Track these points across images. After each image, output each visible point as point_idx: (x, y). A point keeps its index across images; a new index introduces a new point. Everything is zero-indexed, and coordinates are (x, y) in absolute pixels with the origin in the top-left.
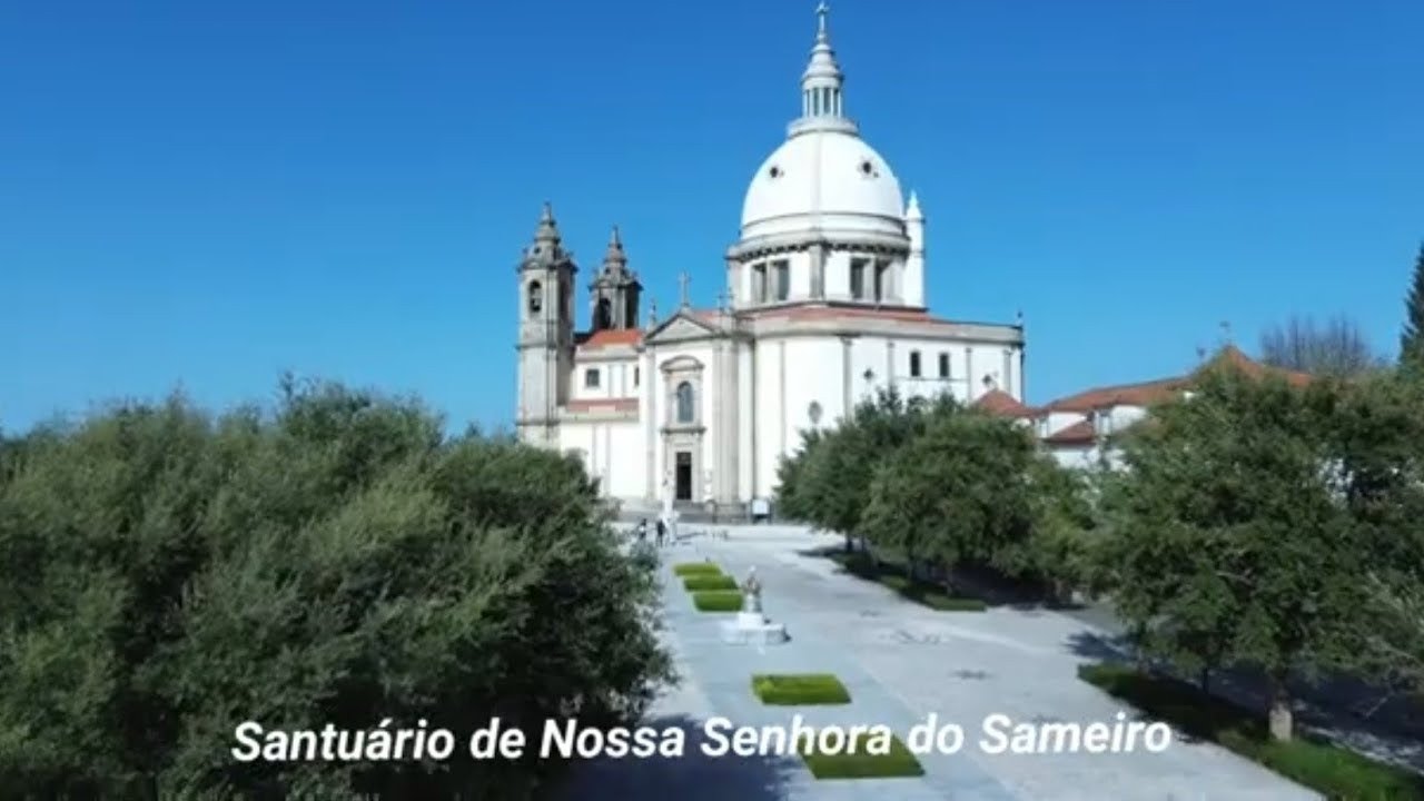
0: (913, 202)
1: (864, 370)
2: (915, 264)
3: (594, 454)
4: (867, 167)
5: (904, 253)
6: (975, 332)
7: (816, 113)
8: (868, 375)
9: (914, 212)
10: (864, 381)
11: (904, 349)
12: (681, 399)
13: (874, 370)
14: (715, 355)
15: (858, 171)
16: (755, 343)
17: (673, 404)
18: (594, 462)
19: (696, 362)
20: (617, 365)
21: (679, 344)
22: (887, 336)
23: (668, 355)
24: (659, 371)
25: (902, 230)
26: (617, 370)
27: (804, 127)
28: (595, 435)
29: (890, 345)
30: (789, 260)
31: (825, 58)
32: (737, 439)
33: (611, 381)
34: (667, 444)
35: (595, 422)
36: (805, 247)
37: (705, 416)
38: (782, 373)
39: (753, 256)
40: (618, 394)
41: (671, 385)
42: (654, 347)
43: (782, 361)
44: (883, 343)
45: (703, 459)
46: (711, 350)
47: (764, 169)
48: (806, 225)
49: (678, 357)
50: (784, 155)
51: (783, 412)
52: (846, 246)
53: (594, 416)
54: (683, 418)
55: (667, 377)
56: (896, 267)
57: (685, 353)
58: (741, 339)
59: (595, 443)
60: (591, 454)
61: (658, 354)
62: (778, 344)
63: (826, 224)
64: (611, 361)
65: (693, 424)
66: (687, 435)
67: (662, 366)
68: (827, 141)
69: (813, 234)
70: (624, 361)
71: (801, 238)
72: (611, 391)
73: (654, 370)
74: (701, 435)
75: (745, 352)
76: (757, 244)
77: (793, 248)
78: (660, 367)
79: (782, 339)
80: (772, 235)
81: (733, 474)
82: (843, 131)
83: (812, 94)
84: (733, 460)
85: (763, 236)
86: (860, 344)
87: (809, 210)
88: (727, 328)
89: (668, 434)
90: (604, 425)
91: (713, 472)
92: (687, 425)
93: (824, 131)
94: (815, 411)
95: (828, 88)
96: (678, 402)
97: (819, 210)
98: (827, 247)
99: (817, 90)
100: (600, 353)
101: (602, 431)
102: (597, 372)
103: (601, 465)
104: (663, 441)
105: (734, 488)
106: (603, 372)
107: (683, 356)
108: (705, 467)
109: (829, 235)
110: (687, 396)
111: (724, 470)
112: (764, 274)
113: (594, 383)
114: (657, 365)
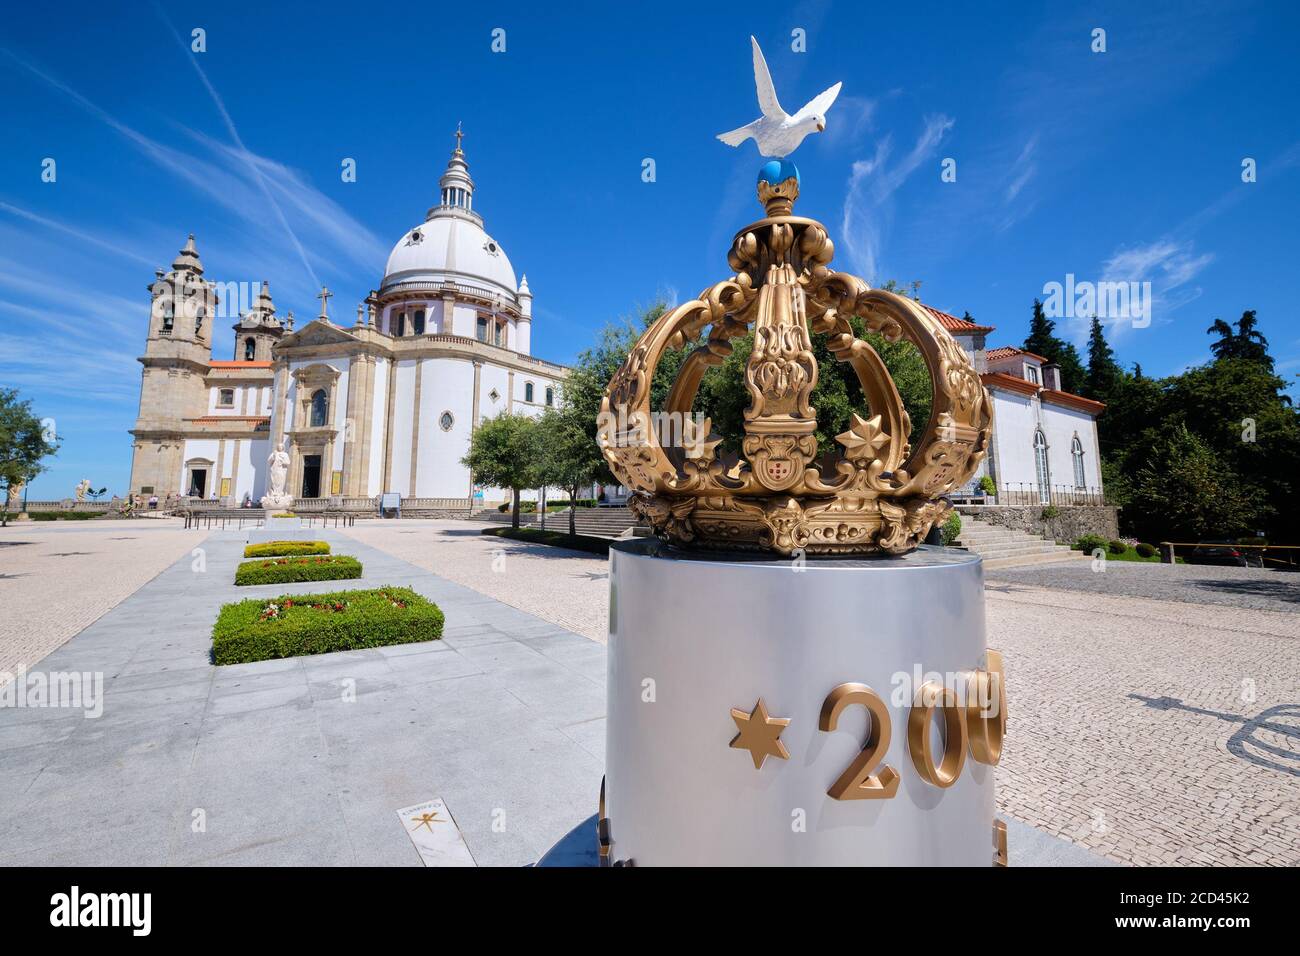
0: (524, 282)
1: (491, 391)
2: (525, 327)
4: (492, 248)
5: (517, 318)
7: (452, 203)
8: (494, 395)
9: (525, 289)
10: (489, 399)
11: (521, 379)
12: (314, 406)
13: (498, 392)
14: (351, 364)
15: (486, 248)
16: (393, 359)
17: (305, 410)
18: (220, 472)
19: (332, 371)
20: (253, 386)
21: (314, 355)
22: (509, 366)
23: (303, 365)
24: (291, 380)
25: (517, 299)
26: (253, 391)
27: (441, 212)
28: (222, 447)
29: (511, 374)
30: (425, 306)
31: (462, 169)
32: (369, 443)
33: (245, 401)
34: (295, 447)
35: (223, 436)
36: (440, 296)
37: (337, 418)
38: (418, 386)
39: (393, 300)
40: (251, 413)
41: (304, 393)
42: (288, 358)
43: (418, 377)
44: (505, 371)
45: (333, 461)
46: (348, 360)
47: (410, 233)
48: (442, 279)
49: (312, 366)
50: (425, 229)
51: (416, 420)
52: (474, 301)
53: (223, 430)
54: (314, 423)
55: (301, 385)
56: (510, 326)
57: (321, 362)
58: (380, 352)
59: (221, 454)
60: (215, 466)
61: (291, 364)
62: (415, 361)
63: (458, 280)
64: (247, 383)
65: (324, 428)
66: (317, 438)
67: (296, 374)
68: (460, 224)
69: (446, 286)
70: (261, 383)
71: (437, 287)
72: (244, 410)
73: (287, 378)
74: (332, 438)
75: (382, 366)
76: (397, 289)
77: (430, 296)
78: (293, 375)
79: (419, 356)
80: (411, 283)
81: (363, 475)
82: (473, 222)
83: (449, 191)
84: (364, 462)
85: (403, 284)
86: (486, 368)
87: (444, 268)
88: (366, 340)
89: (297, 438)
90: (233, 438)
91: (342, 473)
92: (318, 429)
93: (458, 217)
94: (447, 420)
95: (460, 189)
96: (310, 408)
97: (453, 269)
98: (459, 299)
99: (453, 189)
100: (234, 374)
101: (230, 444)
102: (231, 392)
103: (227, 473)
104: (291, 444)
105: (363, 487)
106: (238, 392)
107: (319, 366)
108: (334, 469)
109: (462, 290)
110: (320, 403)
111: (354, 470)
112: (402, 316)
113: (227, 402)
114: (291, 373)
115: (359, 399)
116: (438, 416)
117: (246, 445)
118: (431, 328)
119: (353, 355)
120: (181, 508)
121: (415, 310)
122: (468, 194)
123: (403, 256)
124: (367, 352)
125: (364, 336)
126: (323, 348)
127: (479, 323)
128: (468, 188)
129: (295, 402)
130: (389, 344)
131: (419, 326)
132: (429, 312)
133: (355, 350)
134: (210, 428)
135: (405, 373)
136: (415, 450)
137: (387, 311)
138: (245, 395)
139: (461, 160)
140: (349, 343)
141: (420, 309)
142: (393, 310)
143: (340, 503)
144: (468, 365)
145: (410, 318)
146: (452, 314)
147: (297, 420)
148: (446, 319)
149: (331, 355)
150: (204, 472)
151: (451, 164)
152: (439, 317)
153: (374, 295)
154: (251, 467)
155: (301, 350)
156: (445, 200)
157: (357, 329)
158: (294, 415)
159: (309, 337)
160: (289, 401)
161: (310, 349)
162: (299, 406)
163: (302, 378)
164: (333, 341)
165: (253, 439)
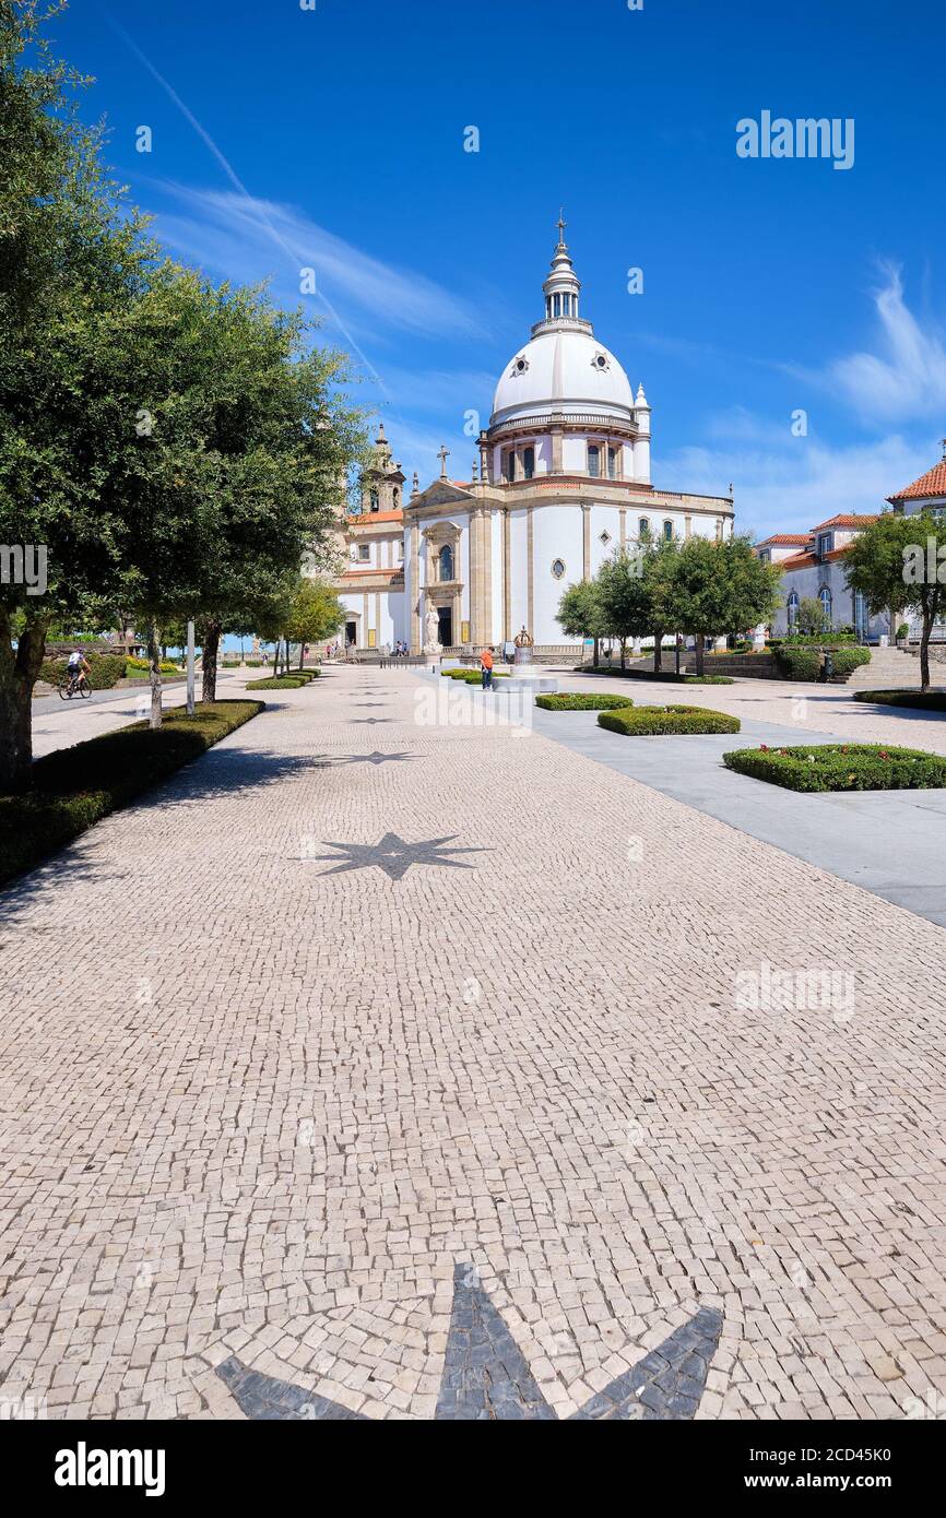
0: (641, 392)
1: (601, 534)
2: (643, 447)
3: (366, 618)
4: (601, 361)
5: (633, 438)
6: (693, 503)
7: (557, 313)
8: (605, 537)
9: (642, 402)
10: (600, 542)
11: (633, 516)
12: (442, 562)
13: (609, 533)
14: (470, 520)
15: (593, 364)
16: (506, 510)
17: (435, 566)
18: (366, 624)
19: (455, 528)
20: (384, 540)
21: (439, 513)
22: (620, 503)
23: (430, 523)
24: (421, 538)
25: (632, 417)
26: (384, 545)
27: (546, 327)
28: (366, 600)
29: (622, 512)
30: (534, 443)
31: (565, 267)
32: (490, 594)
33: (379, 555)
34: (430, 600)
35: (366, 590)
36: (548, 430)
37: (462, 574)
38: (530, 535)
39: (502, 439)
40: (385, 566)
41: (433, 550)
42: (417, 518)
43: (530, 526)
44: (615, 510)
45: (461, 614)
46: (468, 515)
47: (514, 362)
48: (548, 410)
49: (438, 524)
50: (529, 352)
51: (530, 569)
52: (583, 429)
53: (365, 584)
54: (443, 578)
55: (430, 542)
56: (626, 449)
57: (446, 519)
58: (495, 505)
59: (366, 607)
60: (362, 617)
61: (421, 523)
62: (526, 511)
63: (566, 410)
64: (379, 537)
65: (452, 582)
66: (446, 592)
67: (424, 533)
68: (567, 338)
69: (555, 419)
70: (390, 536)
71: (544, 421)
72: (379, 564)
73: (416, 537)
74: (459, 591)
75: (497, 518)
76: (506, 428)
77: (537, 432)
78: (423, 534)
79: (530, 506)
80: (519, 420)
81: (488, 625)
82: (580, 331)
83: (553, 299)
84: (487, 613)
85: (511, 421)
86: (595, 510)
87: (550, 397)
88: (481, 496)
89: (430, 592)
90: (373, 592)
91: (469, 623)
92: (447, 583)
93: (564, 330)
94: (559, 567)
95: (566, 294)
96: (438, 564)
97: (561, 397)
98: (567, 430)
99: (557, 295)
100: (369, 530)
101: (372, 597)
102: (366, 547)
103: (372, 626)
104: (426, 598)
105: (488, 635)
106: (373, 546)
107: (443, 523)
108: (463, 619)
109: (570, 420)
110: (447, 557)
111: (479, 621)
112: (513, 453)
113: (364, 557)
114: (421, 532)
115: (479, 553)
116: (550, 565)
117: (384, 597)
118: (541, 468)
119: (471, 511)
120: (349, 657)
121: (524, 448)
122: (574, 296)
123: (510, 390)
124: (483, 508)
125: (480, 492)
126: (446, 506)
127: (590, 453)
128: (573, 290)
129: (425, 558)
130: (501, 496)
131: (529, 465)
132: (538, 448)
133: (473, 506)
134: (356, 583)
135: (518, 522)
136: (530, 599)
137: (497, 450)
138: (379, 549)
139: (566, 257)
140: (467, 501)
141: (528, 446)
142: (503, 449)
143: (471, 651)
144: (576, 510)
145: (520, 458)
146: (561, 449)
147: (429, 576)
148: (555, 455)
149: (453, 513)
150: (354, 623)
151: (554, 264)
152: (548, 454)
153: (484, 436)
154: (390, 619)
155: (427, 509)
156: (549, 309)
157: (473, 486)
158: (425, 572)
159: (434, 496)
160: (421, 558)
161: (435, 508)
162: (430, 563)
163: (430, 536)
164: (453, 499)
165: (390, 592)
